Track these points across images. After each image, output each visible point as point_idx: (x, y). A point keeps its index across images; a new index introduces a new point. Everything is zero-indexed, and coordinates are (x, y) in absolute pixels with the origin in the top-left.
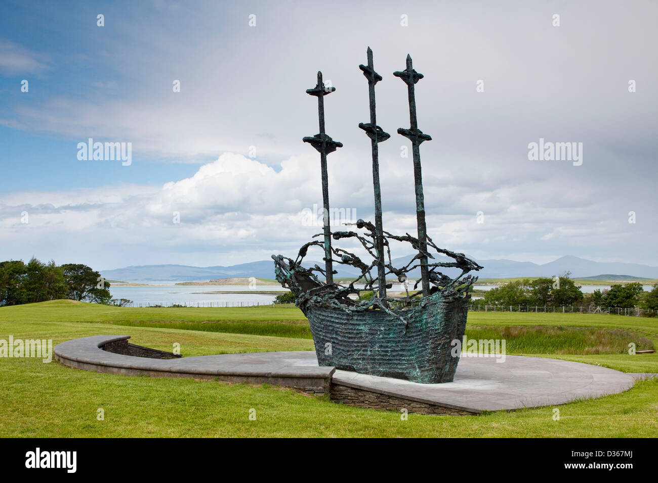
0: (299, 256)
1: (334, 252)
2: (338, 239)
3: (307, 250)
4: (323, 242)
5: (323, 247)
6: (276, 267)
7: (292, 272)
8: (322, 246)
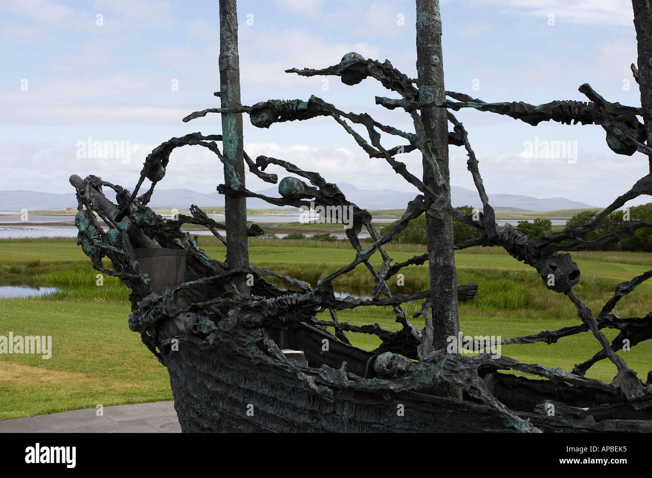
0: (142, 180)
1: (253, 169)
2: (265, 124)
3: (166, 162)
4: (219, 138)
5: (217, 152)
6: (80, 208)
7: (125, 224)
8: (213, 147)
